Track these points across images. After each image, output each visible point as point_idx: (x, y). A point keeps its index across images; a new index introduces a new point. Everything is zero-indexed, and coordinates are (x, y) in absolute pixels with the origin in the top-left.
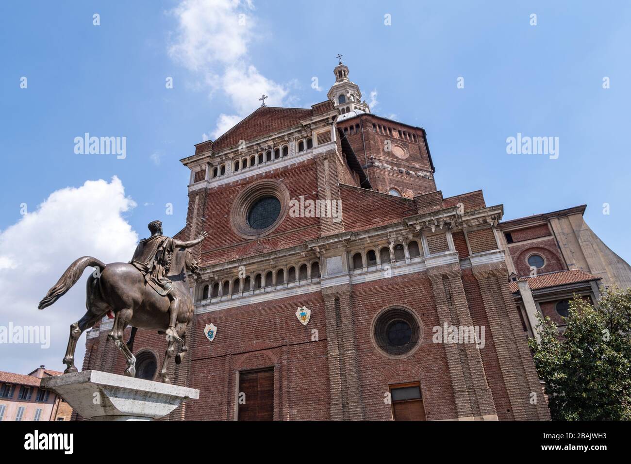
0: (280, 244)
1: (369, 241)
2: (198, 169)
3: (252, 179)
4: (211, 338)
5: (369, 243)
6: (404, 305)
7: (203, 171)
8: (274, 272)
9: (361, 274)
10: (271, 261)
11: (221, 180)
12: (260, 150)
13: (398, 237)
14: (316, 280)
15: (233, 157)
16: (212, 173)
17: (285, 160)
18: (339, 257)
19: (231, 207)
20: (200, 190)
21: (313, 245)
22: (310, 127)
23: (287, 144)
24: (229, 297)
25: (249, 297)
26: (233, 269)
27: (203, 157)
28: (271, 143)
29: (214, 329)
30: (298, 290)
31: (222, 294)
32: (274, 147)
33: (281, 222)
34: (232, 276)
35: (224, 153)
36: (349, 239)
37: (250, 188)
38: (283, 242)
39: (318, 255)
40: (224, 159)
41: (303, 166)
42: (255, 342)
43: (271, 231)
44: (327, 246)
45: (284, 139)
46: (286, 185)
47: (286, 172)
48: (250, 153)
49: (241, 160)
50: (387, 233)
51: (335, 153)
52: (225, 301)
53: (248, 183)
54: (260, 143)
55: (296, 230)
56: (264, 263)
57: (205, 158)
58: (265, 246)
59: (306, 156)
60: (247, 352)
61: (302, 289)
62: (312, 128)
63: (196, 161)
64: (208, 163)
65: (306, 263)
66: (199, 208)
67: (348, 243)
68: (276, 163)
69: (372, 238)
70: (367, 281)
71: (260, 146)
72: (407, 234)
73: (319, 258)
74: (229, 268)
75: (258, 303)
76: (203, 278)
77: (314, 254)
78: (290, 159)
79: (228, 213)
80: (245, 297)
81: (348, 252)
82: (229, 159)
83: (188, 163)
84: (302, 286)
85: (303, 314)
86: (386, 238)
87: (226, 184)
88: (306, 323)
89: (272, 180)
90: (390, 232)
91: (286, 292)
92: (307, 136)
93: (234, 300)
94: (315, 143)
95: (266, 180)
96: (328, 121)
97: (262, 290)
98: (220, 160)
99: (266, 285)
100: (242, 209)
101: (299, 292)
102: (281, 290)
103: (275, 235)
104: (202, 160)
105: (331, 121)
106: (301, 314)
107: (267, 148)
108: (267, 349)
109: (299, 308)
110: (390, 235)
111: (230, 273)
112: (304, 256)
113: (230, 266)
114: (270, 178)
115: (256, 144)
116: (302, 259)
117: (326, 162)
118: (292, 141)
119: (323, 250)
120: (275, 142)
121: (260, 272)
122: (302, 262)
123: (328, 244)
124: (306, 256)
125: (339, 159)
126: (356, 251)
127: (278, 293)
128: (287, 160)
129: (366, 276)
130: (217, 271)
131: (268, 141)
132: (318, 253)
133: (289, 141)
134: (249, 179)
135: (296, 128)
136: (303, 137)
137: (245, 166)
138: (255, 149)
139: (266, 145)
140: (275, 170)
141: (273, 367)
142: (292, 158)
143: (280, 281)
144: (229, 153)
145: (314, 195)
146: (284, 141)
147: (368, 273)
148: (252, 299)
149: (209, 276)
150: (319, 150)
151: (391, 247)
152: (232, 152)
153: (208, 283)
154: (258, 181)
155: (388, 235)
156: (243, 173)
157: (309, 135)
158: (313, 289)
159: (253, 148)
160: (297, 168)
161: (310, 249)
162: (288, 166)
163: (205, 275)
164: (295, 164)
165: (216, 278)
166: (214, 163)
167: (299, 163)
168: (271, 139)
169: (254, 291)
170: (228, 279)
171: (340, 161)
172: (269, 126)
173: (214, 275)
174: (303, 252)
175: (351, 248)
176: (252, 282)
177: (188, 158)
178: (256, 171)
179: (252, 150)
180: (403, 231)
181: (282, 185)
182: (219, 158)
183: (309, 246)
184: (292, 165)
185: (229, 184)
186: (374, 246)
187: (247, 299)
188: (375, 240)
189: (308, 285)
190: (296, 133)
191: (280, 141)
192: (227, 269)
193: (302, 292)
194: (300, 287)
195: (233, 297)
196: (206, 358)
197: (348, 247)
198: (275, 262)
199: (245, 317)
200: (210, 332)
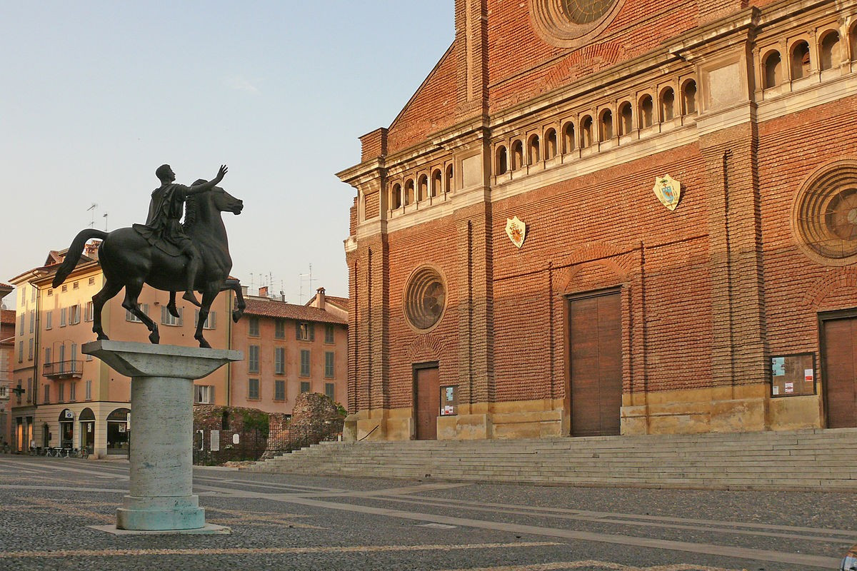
0: (624, 52)
1: (795, 23)
4: (518, 241)
5: (795, 27)
8: (614, 109)
9: (776, 100)
14: (688, 120)
18: (733, 67)
21: (678, 48)
24: (540, 167)
25: (573, 163)
26: (542, 115)
29: (522, 227)
30: (656, 142)
31: (528, 162)
33: (622, 3)
34: (543, 127)
38: (628, 46)
39: (693, 67)
42: (588, 245)
52: (534, 175)
55: (651, 15)
56: (594, 95)
58: (596, 59)
60: (578, 263)
61: (666, 139)
65: (671, 85)
67: (749, 35)
69: (800, 16)
70: (788, 112)
73: (695, 73)
74: (534, 112)
75: (590, 174)
76: (494, 135)
77: (686, 65)
80: (566, 165)
81: (751, 53)
84: (664, 135)
85: (668, 189)
86: (833, 11)
88: (674, 206)
91: (636, 148)
93: (550, 171)
97: (595, 149)
99: (602, 139)
101: (660, 146)
102: (627, 145)
103: (612, 32)
106: (662, 189)
108: (609, 257)
109: (658, 180)
111: (538, 121)
112: (667, 71)
113: (535, 109)
116: (663, 79)
119: (700, 55)
121: (590, 113)
122: (665, 85)
123: (707, 41)
124: (670, 73)
126: (770, 47)
127: (626, 152)
129: (786, 103)
130: (515, 120)
132: (691, 64)
141: (620, 287)
147: (791, 95)
148: (578, 167)
149: (503, 130)
153: (504, 144)
155: (836, 2)
158: (686, 138)
161: (673, 56)
163: (497, 129)
165: (516, 132)
169: (581, 151)
170: (536, 132)
173: (510, 126)
174: (663, 65)
175: (759, 44)
176: (578, 133)
183: (671, 51)
187: (571, 168)
189: (676, 131)
192: (530, 113)
193: (665, 145)
194: (662, 135)
195: (548, 167)
196: (514, 276)
197: (751, 41)
198: (613, 91)
199: (570, 202)
200: (516, 232)
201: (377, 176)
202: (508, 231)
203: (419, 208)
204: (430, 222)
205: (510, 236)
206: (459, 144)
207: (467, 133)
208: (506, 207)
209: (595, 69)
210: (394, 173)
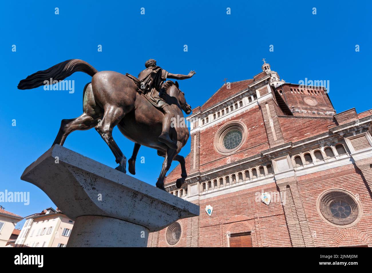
0: (245, 156)
1: (305, 148)
3: (224, 122)
4: (210, 214)
6: (341, 189)
7: (197, 122)
8: (243, 173)
9: (302, 170)
10: (241, 166)
11: (207, 125)
12: (226, 106)
13: (326, 143)
14: (271, 175)
15: (212, 112)
16: (202, 122)
17: (241, 109)
18: (286, 159)
19: (214, 138)
20: (196, 132)
21: (266, 154)
22: (254, 88)
23: (241, 100)
24: (218, 189)
25: (230, 188)
26: (218, 173)
29: (211, 208)
31: (213, 187)
32: (234, 103)
33: (243, 143)
34: (219, 177)
35: (207, 111)
36: (290, 147)
37: (223, 127)
38: (247, 154)
40: (207, 114)
41: (253, 110)
42: (236, 216)
43: (238, 149)
44: (276, 153)
45: (239, 97)
46: (244, 122)
47: (243, 116)
49: (216, 113)
50: (317, 141)
51: (272, 99)
52: (215, 192)
53: (222, 124)
54: (226, 102)
55: (253, 146)
56: (236, 168)
57: (198, 115)
58: (235, 158)
59: (254, 104)
60: (232, 223)
61: (263, 181)
62: (255, 88)
64: (199, 117)
65: (263, 166)
66: (196, 141)
67: (290, 150)
68: (237, 111)
69: (307, 145)
70: (308, 174)
71: (226, 104)
72: (333, 140)
73: (271, 161)
75: (235, 192)
76: (202, 179)
77: (268, 159)
79: (212, 142)
80: (227, 189)
81: (290, 156)
82: (210, 114)
85: (266, 197)
86: (318, 144)
87: (210, 127)
90: (320, 140)
91: (252, 184)
92: (253, 93)
93: (221, 190)
94: (259, 96)
95: (232, 121)
96: (265, 82)
97: (237, 184)
98: (205, 115)
99: (239, 181)
100: (220, 139)
101: (261, 183)
103: (241, 151)
104: (196, 116)
105: (266, 82)
106: (264, 197)
107: (230, 104)
108: (245, 221)
110: (320, 142)
111: (217, 175)
112: (261, 161)
114: (234, 120)
115: (224, 103)
116: (260, 164)
117: (267, 105)
119: (273, 156)
120: (235, 100)
121: (235, 174)
124: (262, 161)
125: (274, 102)
126: (296, 155)
127: (248, 185)
128: (243, 108)
129: (306, 171)
130: (210, 174)
131: (230, 100)
132: (270, 159)
133: (243, 97)
134: (222, 122)
135: (246, 90)
136: (251, 94)
137: (219, 116)
138: (224, 106)
140: (236, 115)
141: (250, 232)
142: (246, 107)
143: (248, 178)
146: (240, 98)
147: (308, 168)
148: (232, 190)
149: (205, 178)
150: (261, 99)
151: (322, 150)
152: (211, 110)
153: (205, 182)
154: (227, 123)
156: (219, 119)
157: (254, 92)
158: (270, 181)
159: (223, 106)
160: (249, 112)
161: (264, 156)
162: (243, 112)
163: (203, 177)
164: (248, 110)
165: (210, 179)
166: (203, 117)
167: (250, 109)
168: (232, 99)
169: (232, 184)
170: (216, 179)
172: (230, 93)
173: (208, 177)
174: (260, 159)
175: (292, 154)
176: (231, 180)
178: (226, 117)
179: (222, 107)
180: (330, 138)
181: (242, 122)
183: (264, 154)
184: (246, 111)
185: (211, 126)
186: (309, 150)
187: (229, 190)
188: (309, 146)
189: (267, 179)
190: (247, 93)
191: (237, 99)
192: (215, 173)
193: (263, 183)
194: (261, 180)
196: (208, 226)
197: (290, 152)
198: (243, 167)
199: (229, 201)
200: (209, 210)
202: (206, 209)
205: (207, 212)
206: (191, 181)
207: (194, 178)
208: (205, 202)
209: (236, 161)
210: (168, 190)
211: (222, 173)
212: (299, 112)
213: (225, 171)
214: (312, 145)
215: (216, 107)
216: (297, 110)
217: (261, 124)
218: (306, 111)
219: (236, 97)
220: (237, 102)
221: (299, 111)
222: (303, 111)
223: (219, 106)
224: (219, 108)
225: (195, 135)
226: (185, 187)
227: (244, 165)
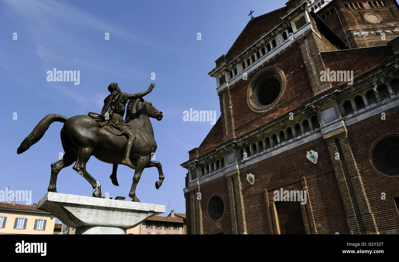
0: (285, 110)
1: (354, 90)
2: (220, 76)
3: (255, 70)
5: (354, 91)
7: (224, 76)
8: (284, 130)
9: (352, 117)
10: (281, 123)
11: (235, 78)
12: (256, 50)
13: (379, 80)
14: (316, 130)
15: (240, 61)
16: (229, 76)
17: (275, 50)
18: (332, 108)
19: (246, 94)
20: (224, 89)
21: (309, 104)
23: (274, 39)
24: (258, 154)
25: (271, 151)
26: (256, 135)
27: (221, 67)
28: (263, 42)
29: (253, 176)
30: (305, 139)
31: (253, 153)
32: (266, 43)
33: (282, 95)
34: (257, 140)
35: (234, 60)
36: (337, 92)
37: (255, 78)
38: (287, 108)
39: (315, 111)
40: (234, 64)
41: (289, 50)
43: (276, 103)
44: (320, 102)
45: (271, 35)
46: (280, 67)
47: (278, 58)
48: (250, 54)
49: (245, 61)
50: (369, 79)
51: (311, 31)
52: (255, 157)
53: (254, 74)
54: (255, 45)
55: (294, 97)
56: (276, 126)
57: (222, 67)
58: (274, 114)
59: (290, 42)
60: (278, 189)
61: (308, 138)
62: (289, 20)
63: (217, 71)
64: (226, 70)
65: (306, 119)
66: (226, 100)
67: (336, 96)
68: (269, 54)
69: (356, 87)
70: (359, 121)
72: (387, 75)
73: (316, 113)
74: (253, 135)
75: (278, 154)
77: (312, 110)
78: (279, 48)
79: (245, 99)
80: (268, 152)
81: (338, 103)
82: (238, 63)
83: (213, 74)
84: (307, 136)
85: (313, 156)
86: (369, 83)
87: (239, 80)
88: (316, 162)
89: (269, 67)
90: (371, 77)
91: (296, 143)
92: (288, 27)
93: (261, 155)
94: (295, 29)
95: (265, 68)
97: (279, 145)
99: (281, 141)
100: (254, 93)
101: (306, 141)
102: (292, 142)
103: (280, 105)
104: (221, 69)
105: (302, 9)
106: (311, 156)
107: (261, 46)
108: (291, 184)
109: (308, 152)
110: (372, 80)
111: (255, 138)
112: (304, 114)
113: (254, 133)
114: (268, 66)
115: (252, 46)
116: (303, 117)
117: (306, 41)
118: (277, 35)
119: (318, 106)
120: (265, 40)
121: (275, 133)
122: (304, 119)
123: (320, 100)
124: (306, 114)
125: (316, 35)
126: (345, 100)
127: (292, 145)
128: (277, 49)
129: (357, 118)
130: (246, 138)
131: (260, 41)
132: (314, 109)
133: (275, 35)
134: (254, 72)
135: (278, 24)
136: (285, 29)
137: (249, 64)
138: (253, 50)
139: (260, 44)
140: (270, 60)
142: (280, 47)
143: (290, 136)
144: (236, 59)
145: (303, 67)
146: (272, 36)
147: (359, 115)
148: (273, 152)
149: (242, 143)
150: (297, 33)
151: (375, 89)
152: (239, 57)
153: (242, 148)
154: (260, 71)
155: (370, 80)
156: (249, 69)
157: (289, 25)
158: (316, 136)
159: (252, 50)
160: (285, 52)
161: (306, 108)
162: (278, 53)
163: (239, 143)
164: (283, 50)
165: (247, 143)
166: (229, 68)
167: (286, 49)
168: (262, 39)
169: (273, 146)
170: (255, 143)
171: (317, 36)
172: (259, 30)
173: (244, 141)
174: (302, 111)
175: (340, 99)
176: (271, 141)
177: (212, 71)
178: (257, 64)
180: (383, 74)
181: (277, 68)
182: (231, 64)
183: (306, 106)
184: (281, 52)
186: (360, 92)
187: (270, 153)
188: (359, 87)
189: (312, 134)
190: (279, 28)
191: (268, 38)
192: (252, 136)
193: (308, 140)
194: (306, 137)
195: (260, 154)
196: (252, 196)
197: (337, 98)
198: (283, 124)
199: (272, 165)
200: (251, 179)
201: (195, 164)
202: (248, 179)
203: (212, 174)
204: (216, 179)
205: (249, 181)
206: (226, 150)
207: (229, 145)
208: (245, 170)
209: (275, 118)
210: (202, 162)
211: (260, 135)
212: (359, 35)
213: (263, 133)
214: (363, 84)
215: (243, 54)
216: (355, 34)
217: (301, 67)
218: (367, 33)
219: (266, 36)
220: (268, 42)
221: (358, 33)
222: (363, 33)
223: (248, 50)
224: (248, 53)
225: (223, 93)
226: (221, 157)
227: (284, 121)
